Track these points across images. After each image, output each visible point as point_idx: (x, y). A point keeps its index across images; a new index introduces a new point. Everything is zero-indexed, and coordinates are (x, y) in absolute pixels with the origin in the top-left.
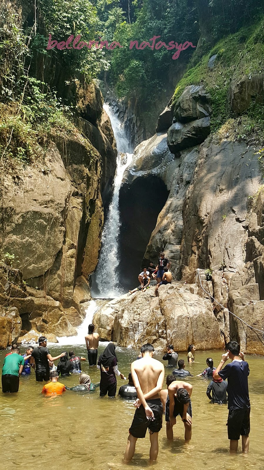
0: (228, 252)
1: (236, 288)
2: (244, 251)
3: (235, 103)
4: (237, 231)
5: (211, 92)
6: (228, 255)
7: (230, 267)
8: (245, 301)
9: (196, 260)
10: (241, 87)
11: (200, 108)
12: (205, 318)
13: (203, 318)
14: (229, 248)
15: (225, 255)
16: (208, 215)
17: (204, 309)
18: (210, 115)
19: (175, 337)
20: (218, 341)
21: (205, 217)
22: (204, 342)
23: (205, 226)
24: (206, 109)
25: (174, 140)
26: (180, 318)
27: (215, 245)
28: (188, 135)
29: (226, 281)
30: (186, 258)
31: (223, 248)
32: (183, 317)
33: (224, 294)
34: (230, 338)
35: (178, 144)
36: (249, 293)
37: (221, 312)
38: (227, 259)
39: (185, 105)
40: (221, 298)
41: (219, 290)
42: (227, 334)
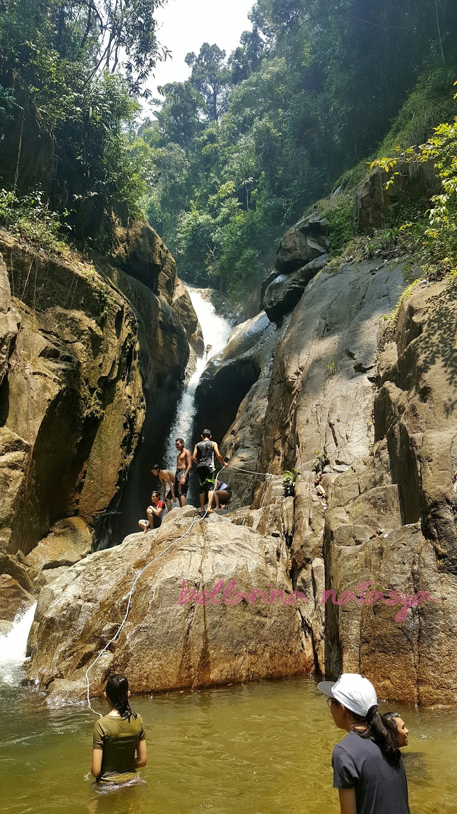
0: (333, 432)
1: (342, 504)
2: (370, 426)
3: (365, 215)
4: (357, 388)
5: (328, 215)
6: (335, 438)
7: (338, 463)
8: (362, 534)
9: (280, 466)
10: (373, 185)
11: (312, 244)
12: (253, 584)
13: (247, 586)
14: (336, 423)
15: (328, 439)
16: (301, 373)
17: (254, 561)
18: (327, 250)
19: (141, 647)
20: (291, 652)
21: (296, 377)
22: (242, 658)
23: (295, 394)
24: (322, 244)
25: (273, 300)
26: (170, 586)
27: (307, 422)
28: (294, 286)
29: (324, 491)
30: (265, 467)
31: (325, 424)
32: (178, 582)
33: (314, 522)
34: (326, 642)
35: (279, 303)
36: (374, 512)
37: (306, 569)
38: (332, 447)
39: (288, 242)
40: (308, 533)
41: (306, 512)
42: (319, 629)
